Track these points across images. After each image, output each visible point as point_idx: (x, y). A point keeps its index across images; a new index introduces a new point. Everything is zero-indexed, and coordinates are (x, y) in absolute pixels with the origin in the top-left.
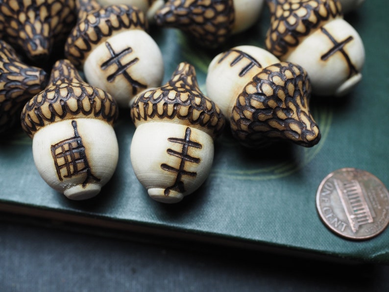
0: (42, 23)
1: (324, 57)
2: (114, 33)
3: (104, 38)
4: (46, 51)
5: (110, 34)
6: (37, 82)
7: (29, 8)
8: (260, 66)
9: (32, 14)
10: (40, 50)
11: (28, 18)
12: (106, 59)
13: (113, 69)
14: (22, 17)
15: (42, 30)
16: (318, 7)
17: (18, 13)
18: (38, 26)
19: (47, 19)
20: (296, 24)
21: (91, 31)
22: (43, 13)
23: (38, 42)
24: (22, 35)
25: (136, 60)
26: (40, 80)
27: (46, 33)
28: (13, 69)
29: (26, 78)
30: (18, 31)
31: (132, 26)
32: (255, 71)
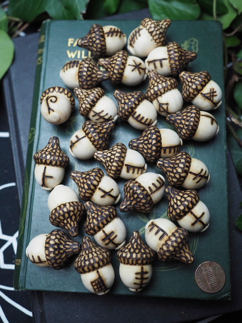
0: (74, 222)
1: (193, 224)
2: (105, 226)
3: (102, 229)
4: (77, 234)
5: (104, 227)
6: (78, 250)
7: (67, 218)
8: (167, 235)
9: (69, 220)
10: (75, 234)
11: (68, 221)
12: (104, 238)
13: (107, 241)
14: (65, 221)
15: (74, 224)
16: (189, 204)
17: (63, 220)
18: (72, 223)
19: (75, 219)
20: (180, 212)
21: (96, 228)
22: (73, 218)
23: (73, 231)
24: (66, 227)
25: (116, 236)
26: (79, 249)
27: (76, 225)
28: (67, 246)
29: (73, 250)
30: (64, 226)
31: (112, 220)
32: (166, 238)
